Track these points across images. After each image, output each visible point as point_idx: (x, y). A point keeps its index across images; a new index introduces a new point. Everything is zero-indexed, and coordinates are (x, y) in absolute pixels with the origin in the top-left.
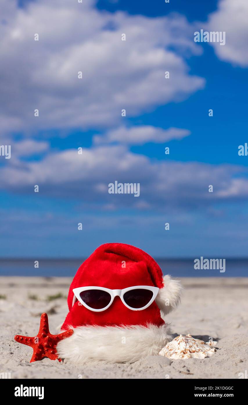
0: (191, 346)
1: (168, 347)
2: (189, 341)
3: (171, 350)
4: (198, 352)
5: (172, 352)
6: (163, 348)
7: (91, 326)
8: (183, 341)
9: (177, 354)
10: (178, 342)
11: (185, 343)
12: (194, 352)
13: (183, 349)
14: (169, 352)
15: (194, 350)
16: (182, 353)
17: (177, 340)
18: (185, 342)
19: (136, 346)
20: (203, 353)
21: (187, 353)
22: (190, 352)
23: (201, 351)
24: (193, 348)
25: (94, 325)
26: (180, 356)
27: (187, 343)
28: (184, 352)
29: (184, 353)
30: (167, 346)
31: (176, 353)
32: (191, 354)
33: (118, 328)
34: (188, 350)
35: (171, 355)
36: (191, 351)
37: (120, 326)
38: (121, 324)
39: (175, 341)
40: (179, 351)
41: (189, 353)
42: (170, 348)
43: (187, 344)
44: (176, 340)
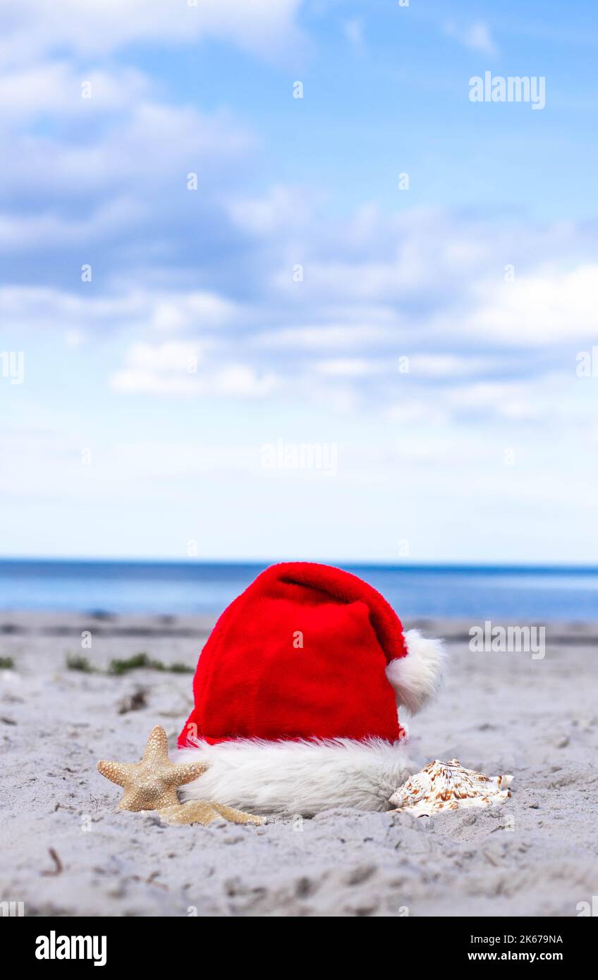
0: (459, 785)
1: (410, 785)
2: (454, 773)
3: (416, 792)
4: (472, 797)
5: (418, 796)
6: (400, 788)
7: (248, 740)
8: (442, 774)
9: (429, 800)
10: (432, 775)
11: (447, 778)
12: (464, 797)
13: (442, 791)
14: (412, 796)
15: (464, 792)
16: (440, 800)
17: (429, 771)
18: (445, 776)
19: (344, 782)
20: (484, 799)
21: (449, 798)
22: (457, 797)
23: (478, 794)
24: (463, 788)
25: (254, 739)
26: (434, 805)
27: (450, 777)
28: (444, 795)
29: (444, 799)
30: (407, 783)
31: (427, 798)
32: (457, 801)
33: (305, 744)
34: (451, 792)
35: (417, 802)
36: (458, 794)
37: (311, 741)
38: (312, 736)
39: (425, 773)
40: (433, 795)
41: (455, 799)
42: (413, 789)
43: (451, 779)
44: (427, 771)
